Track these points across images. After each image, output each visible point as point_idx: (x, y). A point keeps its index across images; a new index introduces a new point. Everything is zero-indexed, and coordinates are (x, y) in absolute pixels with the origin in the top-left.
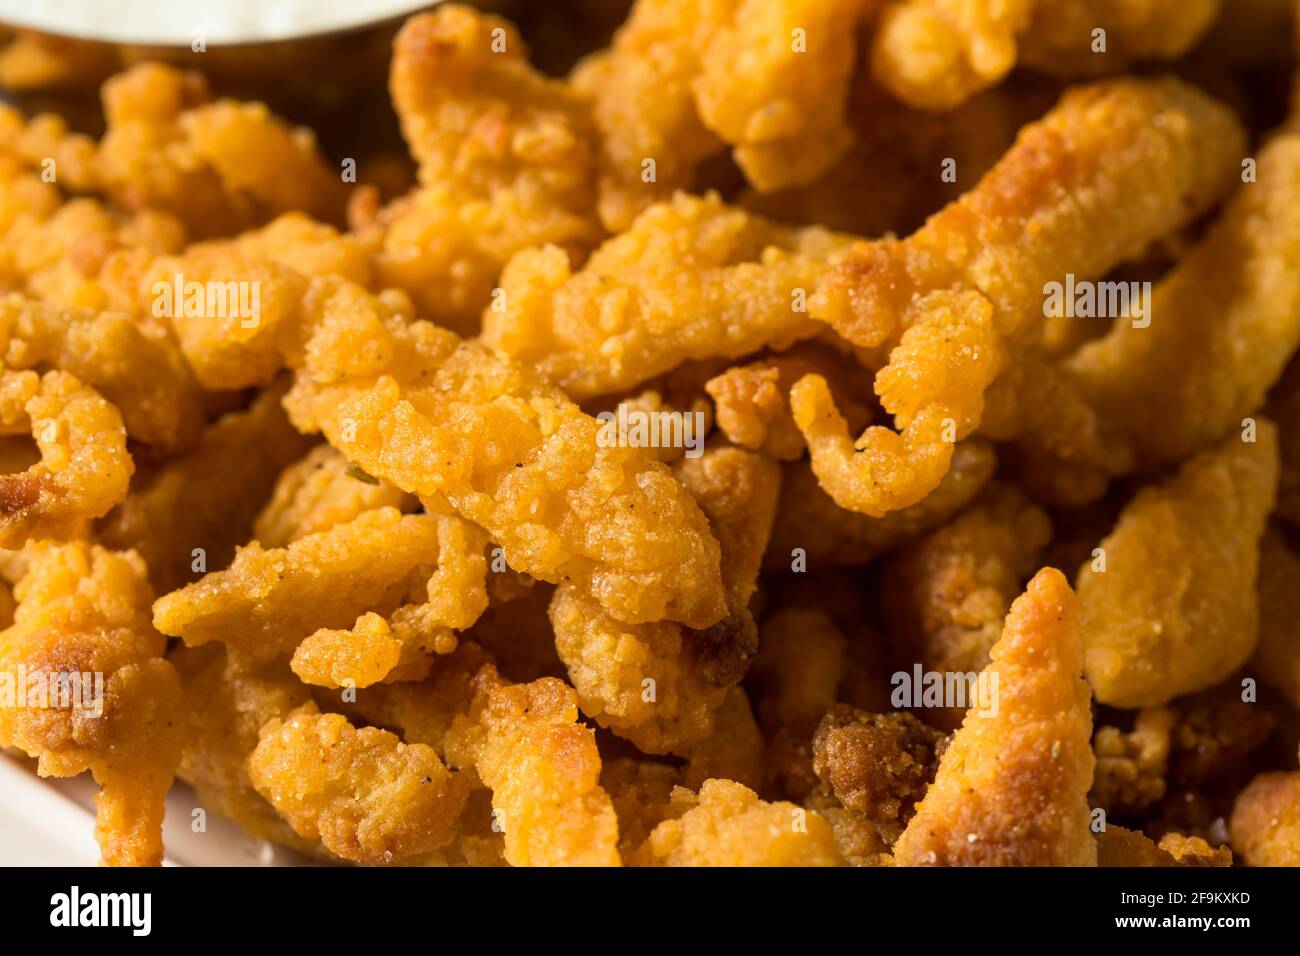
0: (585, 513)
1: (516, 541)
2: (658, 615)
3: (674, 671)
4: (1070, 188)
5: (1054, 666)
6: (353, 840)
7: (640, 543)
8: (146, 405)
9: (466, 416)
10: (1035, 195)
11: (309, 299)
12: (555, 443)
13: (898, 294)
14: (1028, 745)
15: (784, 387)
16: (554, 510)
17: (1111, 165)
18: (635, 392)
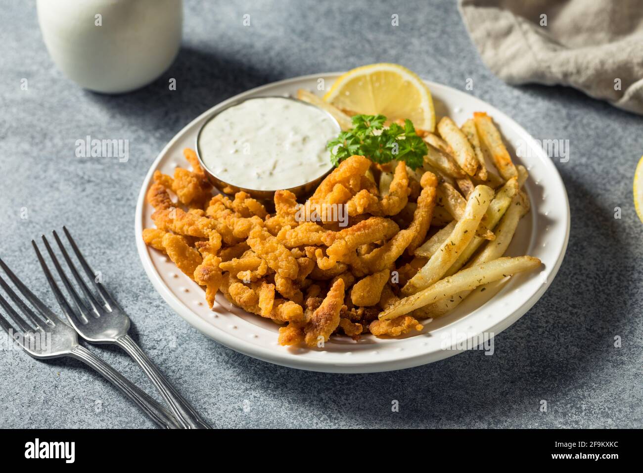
1: (270, 263)
2: (287, 276)
3: (289, 286)
4: (364, 229)
5: (338, 292)
6: (240, 301)
7: (286, 265)
8: (227, 237)
9: (267, 245)
10: (359, 229)
11: (252, 226)
12: (279, 251)
13: (333, 239)
14: (332, 302)
15: (315, 250)
16: (276, 259)
17: (372, 227)
18: (295, 248)
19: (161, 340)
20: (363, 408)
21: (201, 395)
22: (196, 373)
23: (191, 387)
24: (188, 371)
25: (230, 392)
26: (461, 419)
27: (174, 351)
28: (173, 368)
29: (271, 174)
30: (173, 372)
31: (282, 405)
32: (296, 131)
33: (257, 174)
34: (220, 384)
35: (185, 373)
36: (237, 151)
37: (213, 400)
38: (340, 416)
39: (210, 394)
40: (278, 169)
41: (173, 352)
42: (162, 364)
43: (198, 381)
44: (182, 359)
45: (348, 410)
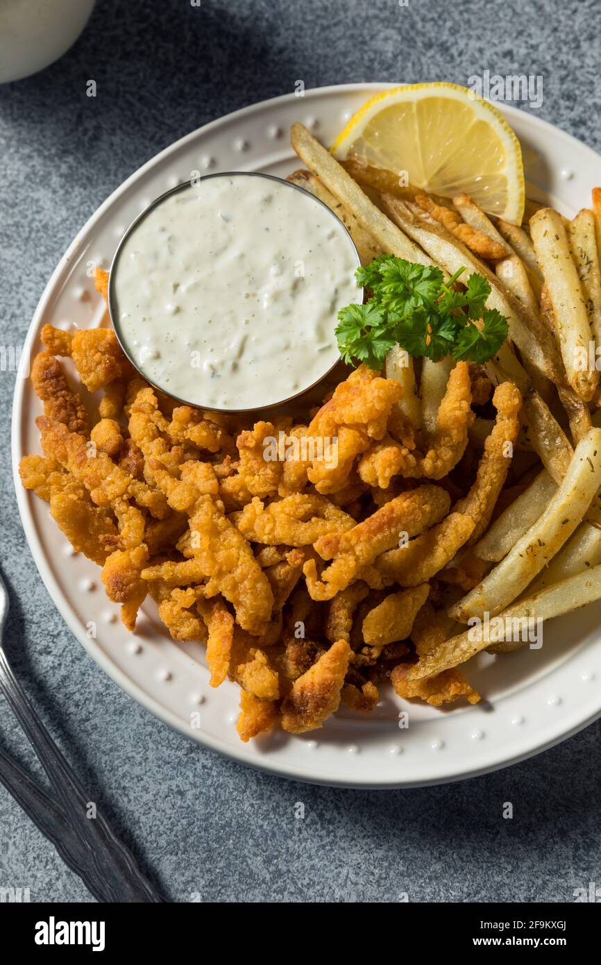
0: (241, 591)
5: (337, 663)
9: (221, 553)
10: (380, 529)
11: (198, 501)
12: (239, 570)
15: (304, 558)
18: (270, 547)
19: (59, 634)
20: (374, 800)
21: (119, 757)
22: (113, 709)
23: (104, 739)
24: (99, 706)
25: (166, 753)
26: (531, 834)
27: (79, 659)
28: (77, 697)
29: (235, 367)
30: (77, 706)
31: (246, 787)
32: (282, 261)
33: (212, 367)
34: (150, 734)
35: (95, 709)
36: (178, 310)
37: (137, 770)
38: (337, 816)
39: (133, 757)
40: (247, 357)
41: (77, 662)
42: (59, 688)
43: (115, 727)
44: (91, 678)
45: (351, 804)
